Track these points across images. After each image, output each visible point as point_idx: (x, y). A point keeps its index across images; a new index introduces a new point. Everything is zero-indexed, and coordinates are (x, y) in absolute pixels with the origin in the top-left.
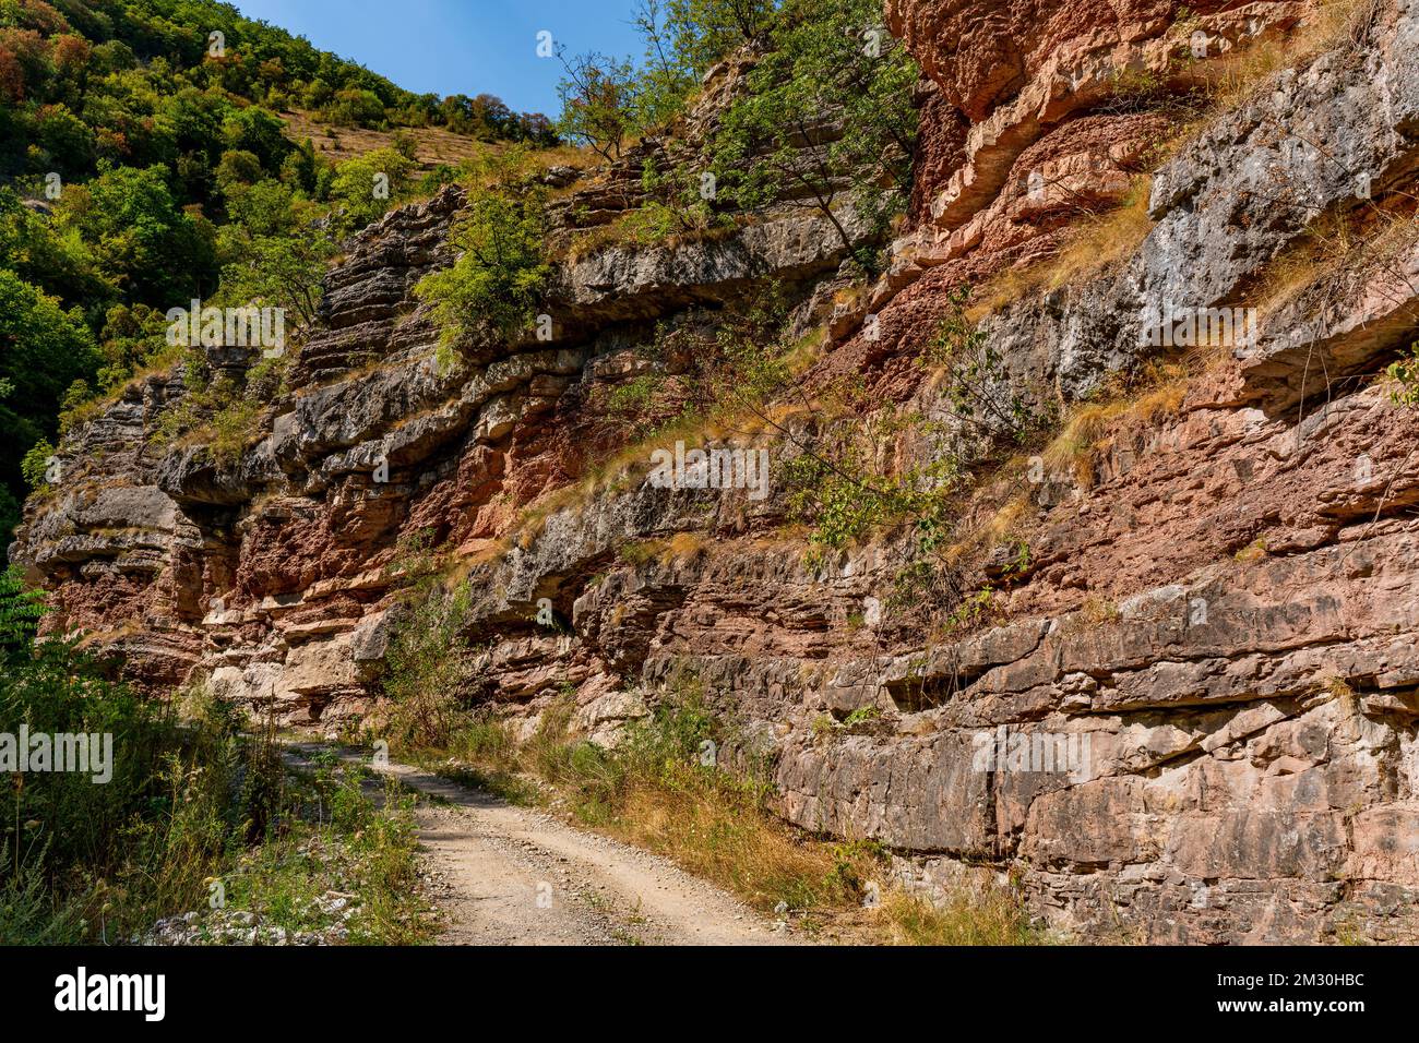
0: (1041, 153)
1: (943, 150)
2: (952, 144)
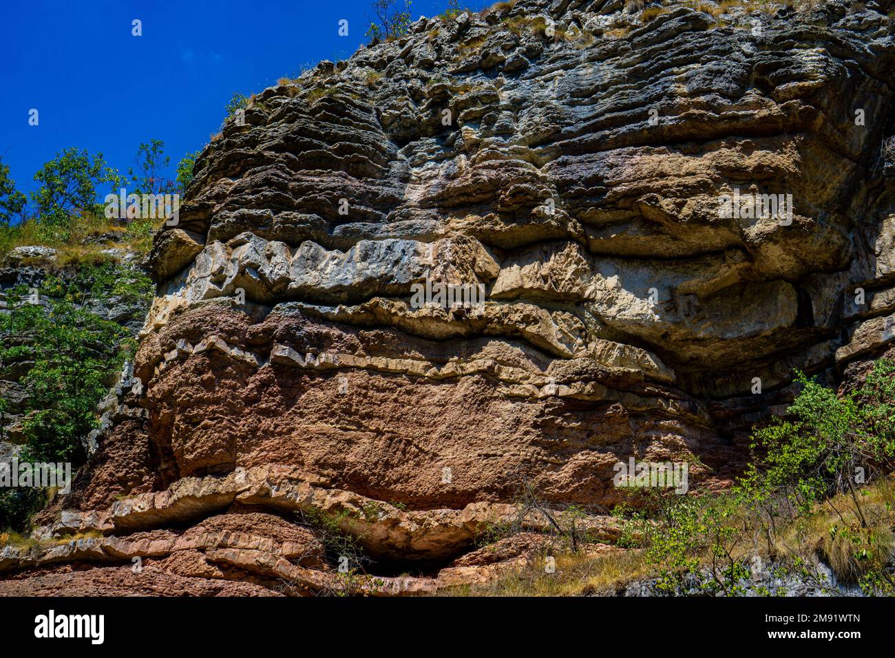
0: (241, 526)
1: (128, 464)
2: (136, 464)
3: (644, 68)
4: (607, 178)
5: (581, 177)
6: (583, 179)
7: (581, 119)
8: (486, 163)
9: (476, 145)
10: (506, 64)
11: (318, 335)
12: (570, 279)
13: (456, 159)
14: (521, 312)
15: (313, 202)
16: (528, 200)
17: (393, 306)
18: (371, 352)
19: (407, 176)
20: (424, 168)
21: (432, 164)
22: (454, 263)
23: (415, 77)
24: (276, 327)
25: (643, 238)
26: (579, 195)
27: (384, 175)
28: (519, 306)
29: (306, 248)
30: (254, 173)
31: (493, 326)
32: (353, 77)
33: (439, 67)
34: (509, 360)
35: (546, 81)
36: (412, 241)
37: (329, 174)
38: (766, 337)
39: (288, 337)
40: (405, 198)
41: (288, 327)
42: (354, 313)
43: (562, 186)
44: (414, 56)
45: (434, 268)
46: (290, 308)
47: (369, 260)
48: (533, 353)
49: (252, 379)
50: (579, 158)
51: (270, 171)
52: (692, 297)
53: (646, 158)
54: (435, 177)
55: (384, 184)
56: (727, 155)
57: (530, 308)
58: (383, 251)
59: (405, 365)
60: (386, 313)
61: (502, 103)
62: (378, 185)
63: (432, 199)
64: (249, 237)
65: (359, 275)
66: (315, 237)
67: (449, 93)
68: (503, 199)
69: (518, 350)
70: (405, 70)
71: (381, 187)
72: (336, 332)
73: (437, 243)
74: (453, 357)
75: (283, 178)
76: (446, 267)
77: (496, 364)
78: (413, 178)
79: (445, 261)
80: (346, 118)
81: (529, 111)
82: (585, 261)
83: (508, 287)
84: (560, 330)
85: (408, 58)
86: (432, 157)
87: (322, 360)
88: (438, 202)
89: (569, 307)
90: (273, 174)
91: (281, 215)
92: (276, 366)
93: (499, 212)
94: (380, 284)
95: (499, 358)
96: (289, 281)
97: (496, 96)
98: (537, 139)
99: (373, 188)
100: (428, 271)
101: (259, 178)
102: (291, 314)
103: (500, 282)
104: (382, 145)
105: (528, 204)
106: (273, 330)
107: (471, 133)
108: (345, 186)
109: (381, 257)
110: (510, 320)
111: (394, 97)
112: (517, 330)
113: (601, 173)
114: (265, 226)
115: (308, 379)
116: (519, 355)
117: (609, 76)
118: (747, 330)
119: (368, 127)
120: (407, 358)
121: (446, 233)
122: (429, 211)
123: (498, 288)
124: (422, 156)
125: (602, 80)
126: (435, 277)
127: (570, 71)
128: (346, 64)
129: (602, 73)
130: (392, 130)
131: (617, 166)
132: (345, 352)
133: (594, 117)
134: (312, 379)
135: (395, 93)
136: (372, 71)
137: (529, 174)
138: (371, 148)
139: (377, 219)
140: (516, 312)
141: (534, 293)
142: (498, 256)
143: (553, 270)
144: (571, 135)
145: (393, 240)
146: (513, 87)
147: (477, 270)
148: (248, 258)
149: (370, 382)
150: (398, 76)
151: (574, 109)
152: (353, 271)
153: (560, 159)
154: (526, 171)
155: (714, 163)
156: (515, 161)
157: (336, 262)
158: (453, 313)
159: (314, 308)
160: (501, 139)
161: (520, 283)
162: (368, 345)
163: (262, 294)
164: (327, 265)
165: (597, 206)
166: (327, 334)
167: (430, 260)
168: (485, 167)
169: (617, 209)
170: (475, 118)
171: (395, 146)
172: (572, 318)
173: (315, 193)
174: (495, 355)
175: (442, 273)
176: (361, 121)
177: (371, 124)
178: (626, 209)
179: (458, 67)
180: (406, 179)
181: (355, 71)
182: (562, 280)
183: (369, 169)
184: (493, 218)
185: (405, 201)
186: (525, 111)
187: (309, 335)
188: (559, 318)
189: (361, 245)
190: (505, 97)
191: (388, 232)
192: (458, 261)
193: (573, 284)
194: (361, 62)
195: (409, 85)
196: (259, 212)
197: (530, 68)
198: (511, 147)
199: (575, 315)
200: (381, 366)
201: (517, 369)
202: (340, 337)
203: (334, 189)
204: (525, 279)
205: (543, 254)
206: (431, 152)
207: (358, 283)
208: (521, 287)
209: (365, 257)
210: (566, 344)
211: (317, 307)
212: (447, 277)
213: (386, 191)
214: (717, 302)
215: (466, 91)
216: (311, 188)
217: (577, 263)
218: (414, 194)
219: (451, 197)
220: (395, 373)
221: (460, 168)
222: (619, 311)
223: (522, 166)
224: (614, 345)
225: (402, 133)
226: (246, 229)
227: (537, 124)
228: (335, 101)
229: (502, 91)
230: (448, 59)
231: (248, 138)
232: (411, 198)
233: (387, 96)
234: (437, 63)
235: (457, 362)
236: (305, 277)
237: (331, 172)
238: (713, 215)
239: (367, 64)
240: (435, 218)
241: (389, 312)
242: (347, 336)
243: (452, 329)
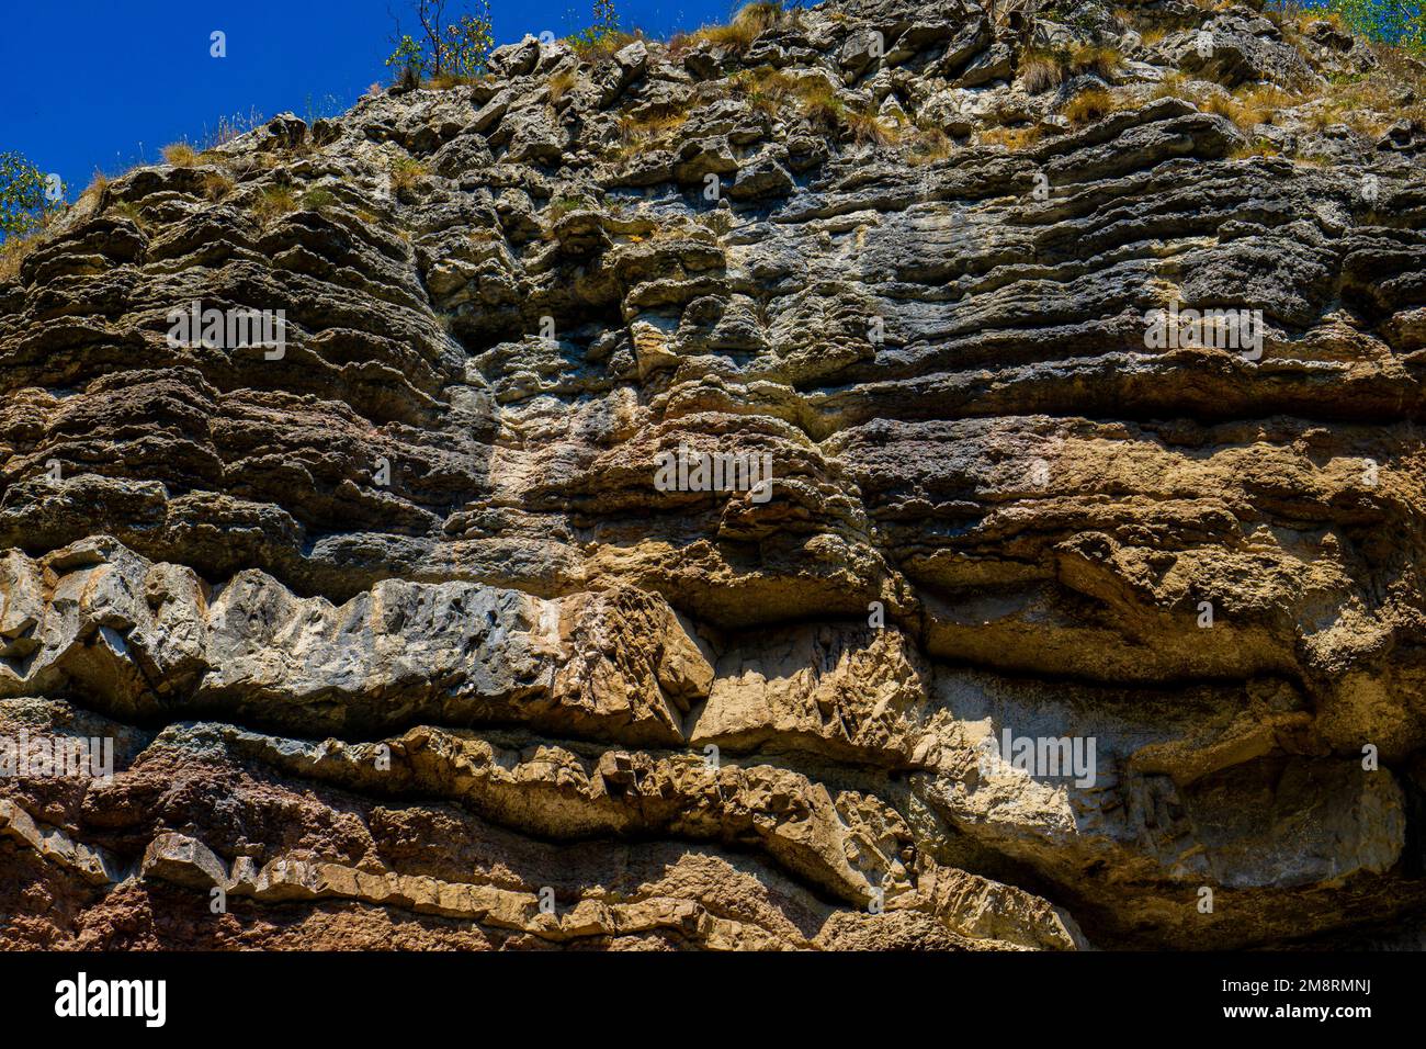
3: (1079, 233)
4: (986, 484)
5: (922, 474)
6: (927, 479)
7: (922, 336)
8: (697, 417)
9: (668, 370)
10: (739, 180)
11: (271, 811)
12: (883, 716)
13: (613, 397)
14: (767, 788)
15: (270, 474)
16: (797, 518)
17: (460, 749)
18: (396, 860)
19: (489, 425)
20: (531, 409)
21: (549, 403)
22: (611, 654)
23: (516, 185)
24: (165, 786)
25: (1057, 633)
26: (914, 516)
27: (436, 417)
28: (763, 772)
29: (249, 588)
30: (120, 384)
31: (695, 815)
32: (361, 164)
33: (575, 167)
34: (731, 903)
35: (836, 232)
36: (511, 593)
37: (309, 406)
38: (1329, 891)
39: (196, 814)
40: (490, 480)
41: (196, 788)
42: (362, 762)
43: (876, 491)
44: (512, 132)
45: (564, 663)
46: (204, 738)
47: (406, 632)
48: (787, 889)
49: (90, 916)
50: (917, 427)
51: (160, 384)
52: (1162, 782)
53: (1078, 445)
54: (561, 435)
55: (439, 443)
56: (1275, 460)
57: (786, 779)
58: (441, 610)
59: (480, 901)
60: (442, 766)
61: (733, 274)
62: (424, 442)
63: (557, 490)
64: (108, 549)
65: (384, 666)
66: (270, 562)
67: (606, 236)
68: (737, 508)
69: (751, 881)
70: (487, 164)
71: (431, 449)
72: (313, 806)
73: (572, 601)
74: (592, 887)
75: (196, 404)
76: (592, 663)
77: (701, 911)
78: (505, 432)
79: (591, 647)
80: (349, 269)
81: (796, 303)
82: (915, 675)
83: (736, 722)
84: (855, 838)
85: (495, 134)
86: (552, 385)
87: (279, 878)
88: (572, 497)
89: (876, 783)
90: (172, 394)
91: (189, 498)
92: (159, 886)
93: (724, 540)
94: (432, 692)
95: (708, 898)
96: (204, 668)
97: (719, 256)
98: (816, 371)
99: (415, 449)
100: (550, 669)
101: (136, 397)
102: (204, 753)
103: (716, 710)
104: (434, 342)
105: (796, 525)
106: (157, 793)
107: (656, 340)
108: (351, 441)
109: (437, 626)
110: (738, 804)
111: (465, 229)
112: (753, 830)
113: (972, 470)
114: (146, 522)
115: (235, 924)
116: (755, 891)
117: (993, 239)
118: (1285, 871)
119: (399, 295)
120: (483, 881)
121: (591, 578)
122: (549, 520)
123: (710, 723)
124: (527, 380)
125: (976, 248)
126: (567, 686)
127: (894, 217)
128: (338, 130)
129: (974, 231)
130: (454, 309)
131: (1009, 457)
132: (332, 859)
133: (954, 335)
134: (247, 924)
135: (465, 217)
136: (403, 153)
137: (802, 455)
138: (409, 350)
139: (420, 528)
140: (753, 785)
141: (797, 742)
142: (710, 644)
143: (844, 691)
144: (896, 370)
145: (466, 586)
146: (756, 238)
147: (665, 675)
148: (106, 602)
149: (395, 939)
150: (471, 176)
151: (905, 309)
152: (366, 656)
153: (872, 426)
154: (796, 447)
155: (1241, 475)
156: (766, 419)
157: (319, 627)
158: (605, 777)
159: (264, 742)
160: (728, 361)
161: (767, 717)
162: (392, 844)
163: (129, 697)
164: (296, 634)
165: (956, 547)
166: (294, 809)
167: (552, 642)
168: (693, 428)
169: (1003, 558)
170: (665, 306)
171: (459, 349)
172: (882, 809)
173: (276, 451)
174: (699, 890)
175: (582, 678)
176: (383, 279)
177: (405, 287)
178: (1025, 561)
179: (620, 171)
180: (487, 434)
181: (361, 149)
182: (865, 716)
183: (403, 403)
184: (706, 552)
185: (490, 490)
186: (787, 301)
187: (246, 809)
188: (853, 808)
189: (388, 591)
190: (738, 260)
191: (450, 562)
192: (621, 650)
193: (889, 728)
194: (377, 129)
195: (502, 202)
196: (136, 486)
197: (794, 195)
198: (754, 385)
199: (890, 803)
200: (422, 899)
201: (750, 928)
202: (324, 820)
203: (322, 445)
204: (777, 707)
205: (820, 649)
206: (550, 374)
207: (381, 687)
208: (769, 727)
209: (396, 623)
210: (865, 872)
211: (271, 740)
212: (595, 688)
213: (444, 461)
214: (1217, 796)
215: (647, 234)
216: (266, 437)
217: (899, 678)
218: (513, 474)
219: (604, 491)
220: (452, 919)
221: (624, 420)
222: (995, 802)
223: (780, 433)
224: (979, 884)
225: (480, 317)
226: (95, 528)
227: (817, 335)
228: (326, 225)
229: (728, 243)
230: (595, 151)
231: (102, 291)
232: (504, 482)
233: (446, 225)
234: (569, 156)
235: (607, 900)
236: (248, 660)
237: (312, 401)
238: (1238, 598)
239: (390, 137)
240: (562, 538)
241: (450, 764)
242: (342, 819)
243: (593, 815)
